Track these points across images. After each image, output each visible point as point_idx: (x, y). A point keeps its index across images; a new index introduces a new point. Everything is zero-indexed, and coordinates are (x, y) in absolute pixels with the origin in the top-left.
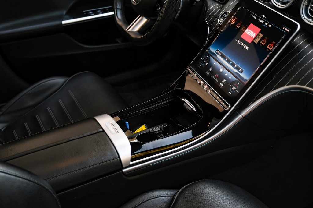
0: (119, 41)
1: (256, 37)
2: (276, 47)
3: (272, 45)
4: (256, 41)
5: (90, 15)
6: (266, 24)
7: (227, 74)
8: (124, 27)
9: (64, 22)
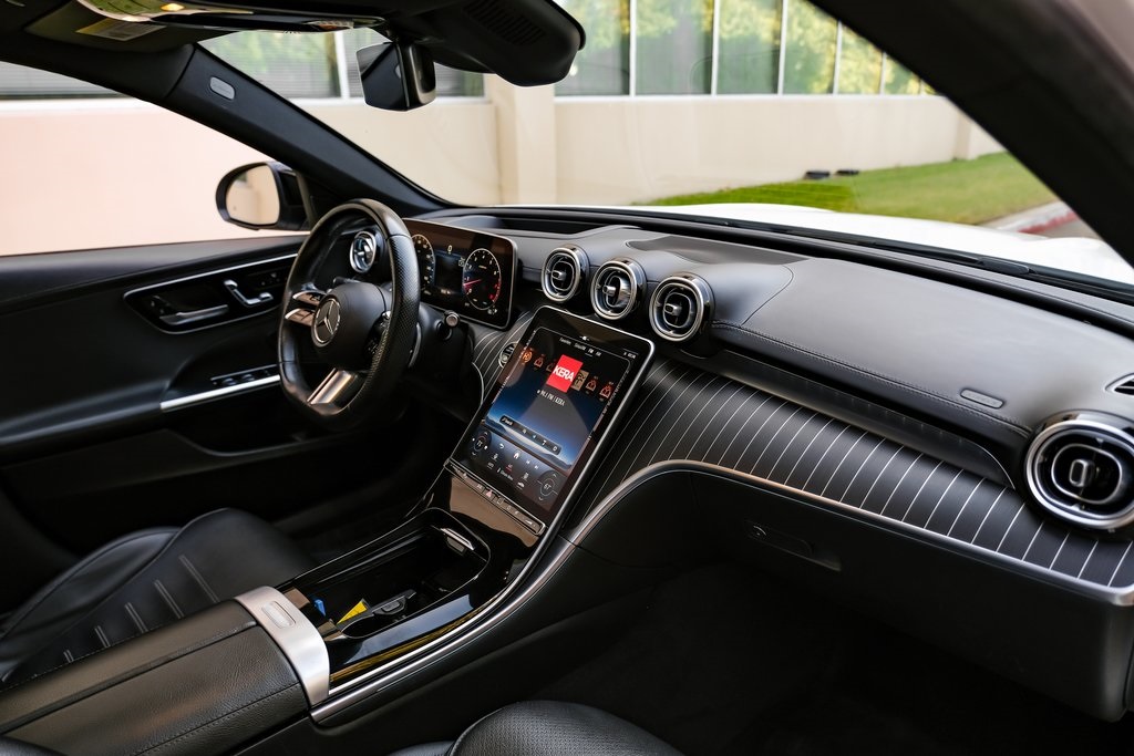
0: (297, 438)
1: (574, 380)
2: (617, 390)
3: (608, 389)
4: (578, 387)
5: (227, 385)
6: (592, 351)
7: (529, 460)
8: (302, 397)
9: (165, 405)
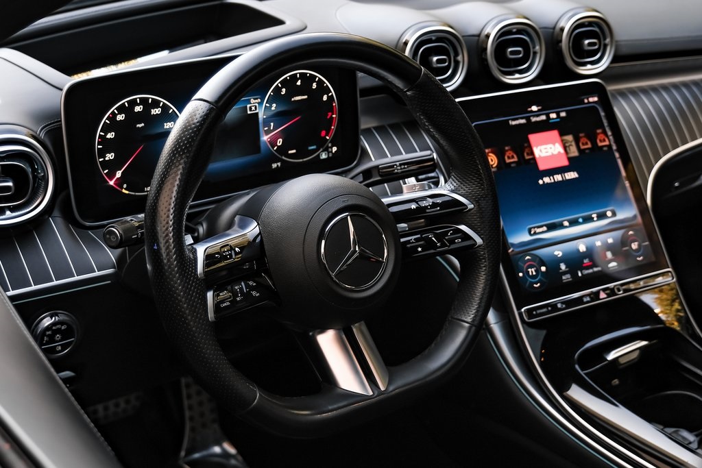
1: (565, 148)
2: (609, 133)
3: (601, 137)
4: (574, 152)
6: (554, 116)
7: (598, 242)
